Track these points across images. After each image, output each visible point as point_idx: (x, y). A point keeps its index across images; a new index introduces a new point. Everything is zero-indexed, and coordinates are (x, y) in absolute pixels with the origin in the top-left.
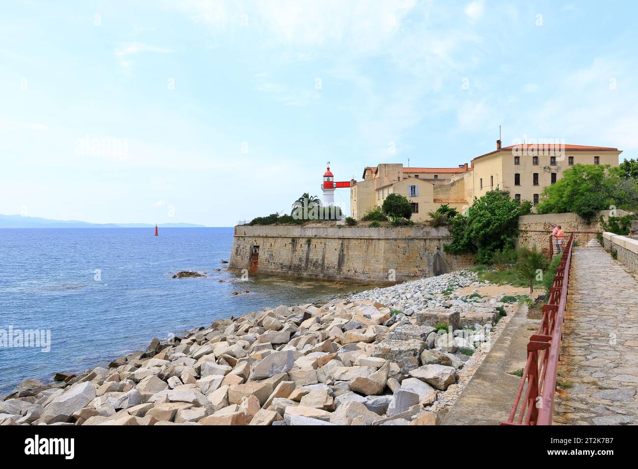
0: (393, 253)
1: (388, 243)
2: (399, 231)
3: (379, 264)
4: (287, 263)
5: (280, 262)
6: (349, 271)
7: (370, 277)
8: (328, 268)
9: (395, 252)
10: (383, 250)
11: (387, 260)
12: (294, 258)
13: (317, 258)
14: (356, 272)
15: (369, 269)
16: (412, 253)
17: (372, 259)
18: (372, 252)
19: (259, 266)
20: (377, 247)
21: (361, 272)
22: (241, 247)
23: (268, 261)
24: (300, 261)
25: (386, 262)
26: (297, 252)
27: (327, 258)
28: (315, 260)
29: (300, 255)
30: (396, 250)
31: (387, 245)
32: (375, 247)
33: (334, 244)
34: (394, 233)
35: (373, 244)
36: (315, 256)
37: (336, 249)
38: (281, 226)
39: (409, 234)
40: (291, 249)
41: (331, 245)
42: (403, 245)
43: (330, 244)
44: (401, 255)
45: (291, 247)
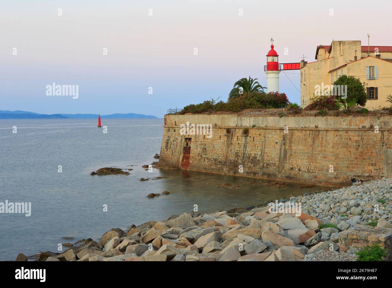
0: (344, 147)
1: (337, 136)
2: (350, 121)
3: (326, 161)
4: (221, 158)
5: (215, 157)
6: (292, 169)
7: (316, 177)
8: (268, 165)
9: (346, 146)
10: (331, 144)
11: (337, 156)
12: (229, 153)
13: (255, 152)
14: (299, 170)
15: (315, 167)
16: (367, 147)
17: (319, 154)
18: (318, 146)
19: (191, 162)
20: (324, 140)
21: (306, 171)
22: (172, 139)
23: (201, 156)
24: (236, 156)
25: (335, 159)
26: (232, 146)
27: (266, 153)
28: (253, 155)
29: (236, 149)
30: (347, 144)
31: (336, 139)
32: (322, 141)
33: (275, 136)
34: (345, 123)
35: (320, 136)
36: (253, 151)
37: (277, 143)
38: (216, 115)
39: (363, 125)
40: (226, 142)
41: (272, 137)
42: (356, 138)
43: (270, 136)
44: (353, 150)
45: (226, 139)
